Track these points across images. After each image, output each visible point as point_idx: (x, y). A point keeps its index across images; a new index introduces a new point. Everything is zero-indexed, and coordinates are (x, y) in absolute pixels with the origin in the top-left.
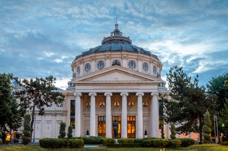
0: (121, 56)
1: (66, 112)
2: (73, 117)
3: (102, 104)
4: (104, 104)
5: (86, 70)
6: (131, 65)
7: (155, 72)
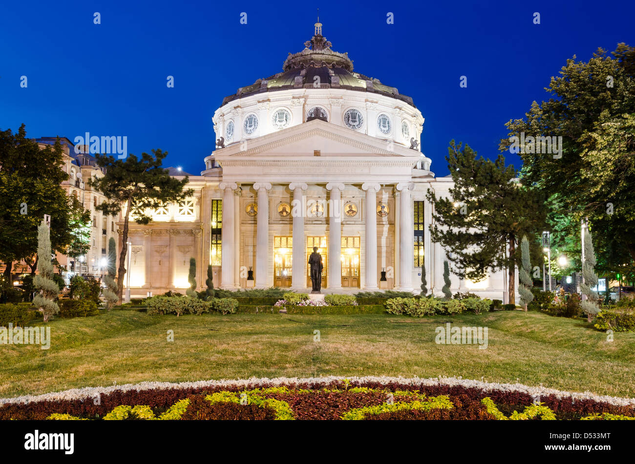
1: (201, 226)
2: (217, 237)
3: (284, 210)
4: (288, 209)
5: (247, 130)
6: (350, 119)
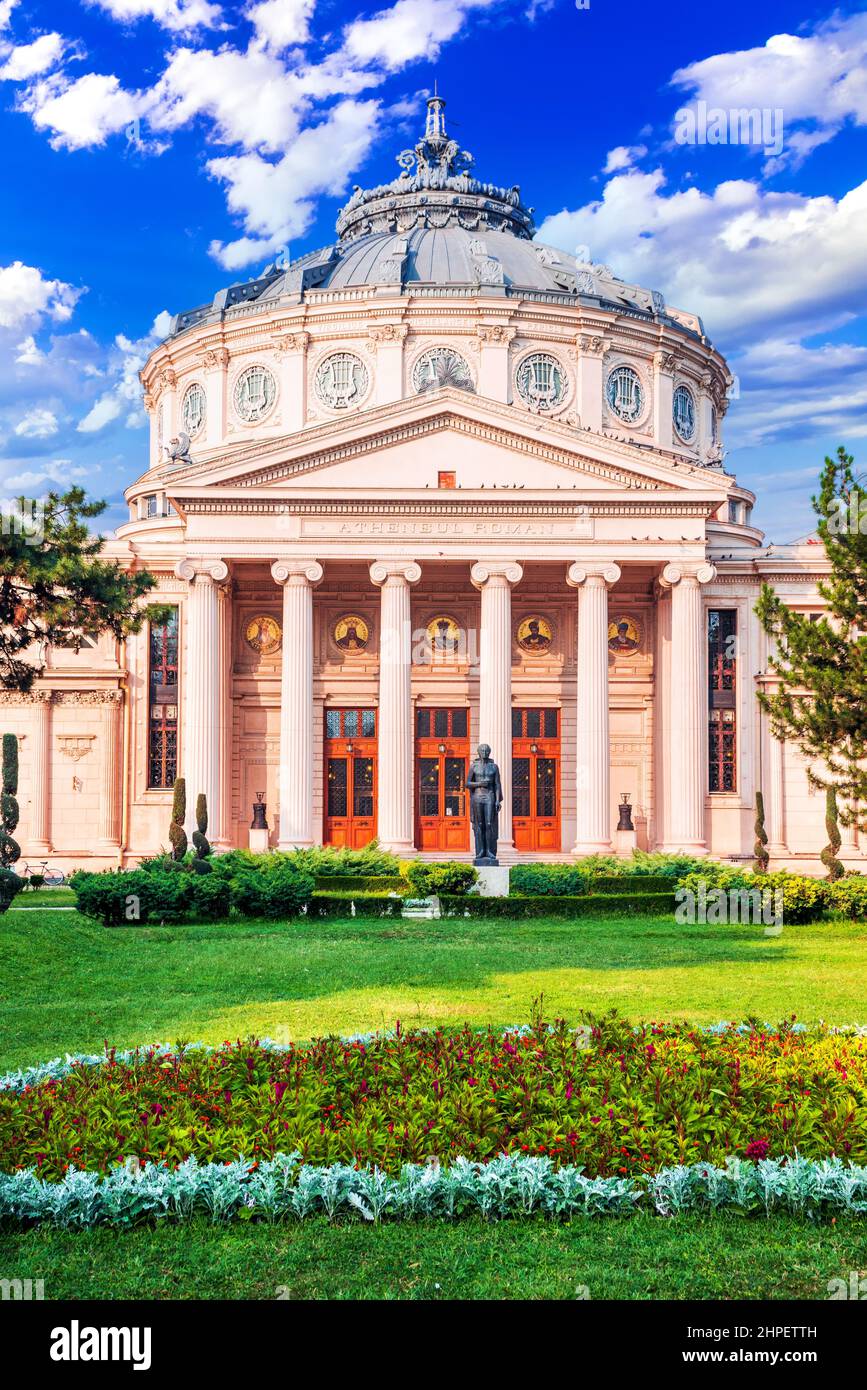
0: (474, 321)
1: (120, 679)
2: (165, 710)
4: (361, 631)
5: (243, 409)
7: (685, 425)
